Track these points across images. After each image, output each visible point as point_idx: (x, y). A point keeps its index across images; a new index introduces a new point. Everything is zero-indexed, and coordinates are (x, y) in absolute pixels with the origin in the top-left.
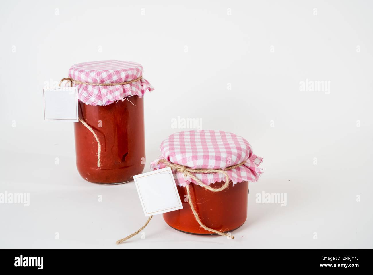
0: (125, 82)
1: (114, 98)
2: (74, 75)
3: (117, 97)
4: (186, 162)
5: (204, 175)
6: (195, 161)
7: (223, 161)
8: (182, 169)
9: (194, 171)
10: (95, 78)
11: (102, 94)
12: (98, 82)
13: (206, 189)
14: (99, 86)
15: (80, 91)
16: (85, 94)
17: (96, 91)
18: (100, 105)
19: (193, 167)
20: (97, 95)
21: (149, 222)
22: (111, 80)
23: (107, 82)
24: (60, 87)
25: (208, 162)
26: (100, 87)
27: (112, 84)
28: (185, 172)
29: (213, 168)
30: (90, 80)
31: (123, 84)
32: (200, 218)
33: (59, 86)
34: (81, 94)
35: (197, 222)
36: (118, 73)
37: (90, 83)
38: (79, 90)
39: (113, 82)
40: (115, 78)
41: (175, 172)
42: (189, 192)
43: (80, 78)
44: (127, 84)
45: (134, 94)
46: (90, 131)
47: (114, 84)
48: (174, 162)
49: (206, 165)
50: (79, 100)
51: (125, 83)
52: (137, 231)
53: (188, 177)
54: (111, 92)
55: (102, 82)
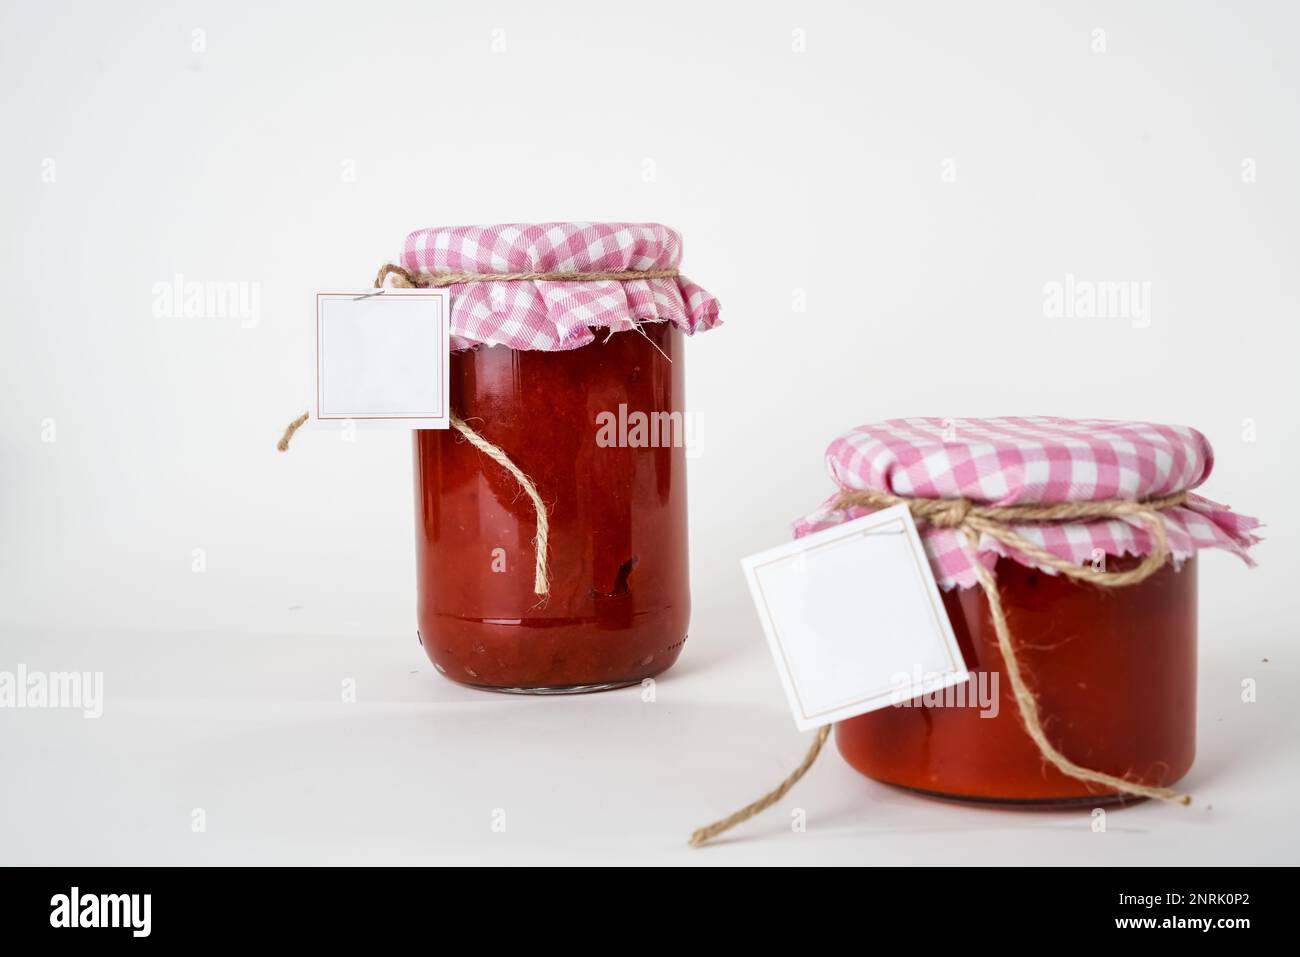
0: (630, 269)
1: (600, 317)
2: (430, 252)
3: (609, 313)
4: (976, 479)
5: (1051, 530)
6: (1013, 469)
7: (1127, 467)
8: (955, 512)
9: (1010, 514)
10: (520, 247)
11: (550, 306)
12: (530, 264)
13: (1074, 578)
14: (532, 280)
15: (458, 306)
16: (480, 311)
17: (523, 299)
18: (544, 350)
19: (1004, 499)
20: (531, 312)
21: (822, 752)
22: (580, 255)
23: (566, 266)
24: (381, 290)
25: (1069, 471)
26: (538, 283)
27: (582, 274)
28: (972, 520)
29: (1089, 493)
30: (499, 261)
31: (621, 276)
32: (1042, 718)
33: (378, 285)
34: (464, 315)
35: (1029, 739)
36: (605, 231)
37: (498, 273)
38: (452, 301)
39: (586, 268)
40: (595, 251)
41: (925, 528)
42: (998, 597)
43: (458, 256)
44: (638, 279)
45: (667, 315)
46: (494, 461)
47: (593, 275)
48: (916, 489)
49: (1061, 484)
50: (452, 341)
51: (630, 275)
52: (774, 787)
53: (984, 539)
54: (583, 299)
55: (549, 263)
